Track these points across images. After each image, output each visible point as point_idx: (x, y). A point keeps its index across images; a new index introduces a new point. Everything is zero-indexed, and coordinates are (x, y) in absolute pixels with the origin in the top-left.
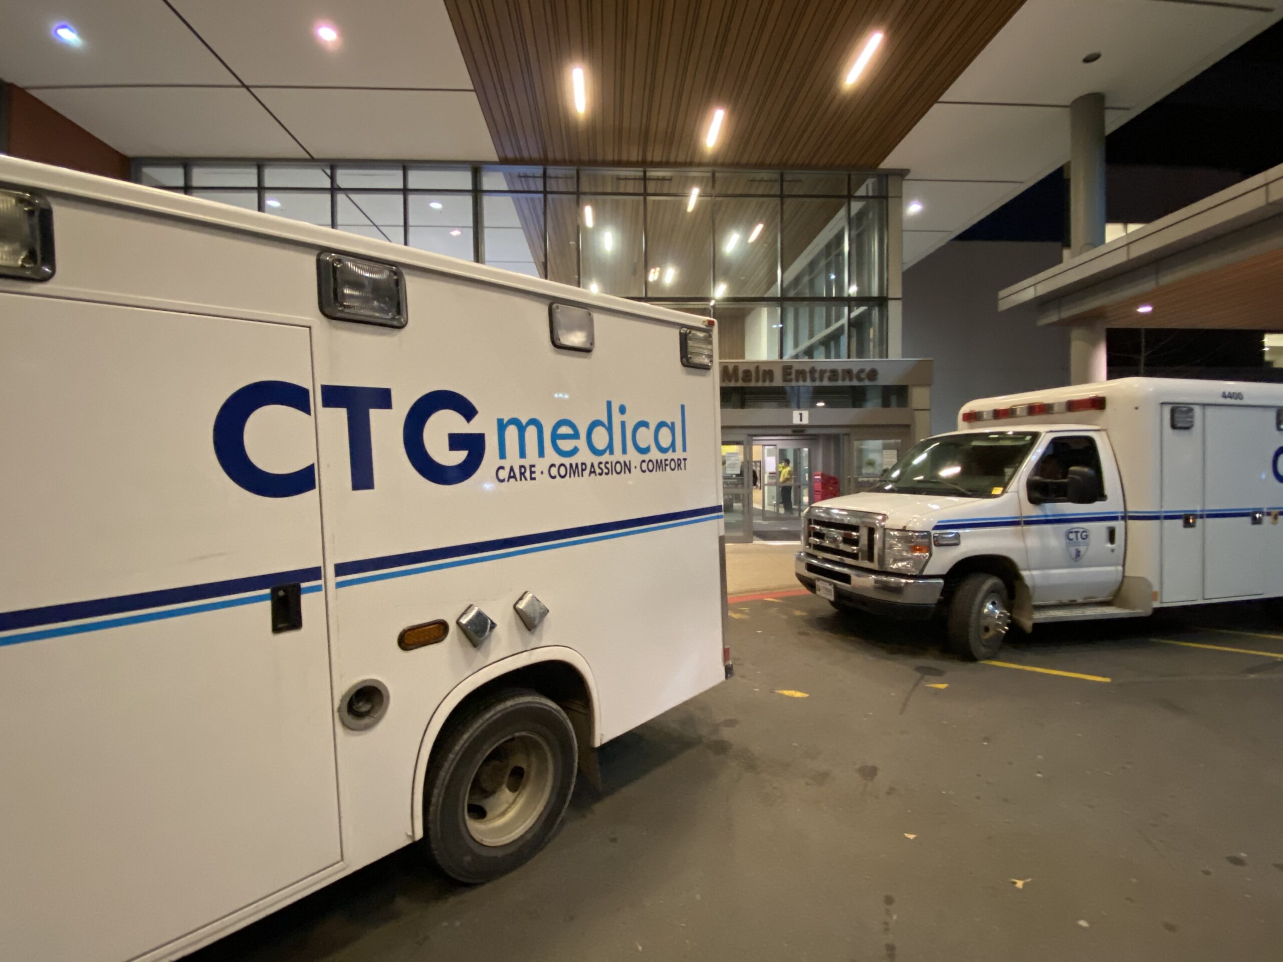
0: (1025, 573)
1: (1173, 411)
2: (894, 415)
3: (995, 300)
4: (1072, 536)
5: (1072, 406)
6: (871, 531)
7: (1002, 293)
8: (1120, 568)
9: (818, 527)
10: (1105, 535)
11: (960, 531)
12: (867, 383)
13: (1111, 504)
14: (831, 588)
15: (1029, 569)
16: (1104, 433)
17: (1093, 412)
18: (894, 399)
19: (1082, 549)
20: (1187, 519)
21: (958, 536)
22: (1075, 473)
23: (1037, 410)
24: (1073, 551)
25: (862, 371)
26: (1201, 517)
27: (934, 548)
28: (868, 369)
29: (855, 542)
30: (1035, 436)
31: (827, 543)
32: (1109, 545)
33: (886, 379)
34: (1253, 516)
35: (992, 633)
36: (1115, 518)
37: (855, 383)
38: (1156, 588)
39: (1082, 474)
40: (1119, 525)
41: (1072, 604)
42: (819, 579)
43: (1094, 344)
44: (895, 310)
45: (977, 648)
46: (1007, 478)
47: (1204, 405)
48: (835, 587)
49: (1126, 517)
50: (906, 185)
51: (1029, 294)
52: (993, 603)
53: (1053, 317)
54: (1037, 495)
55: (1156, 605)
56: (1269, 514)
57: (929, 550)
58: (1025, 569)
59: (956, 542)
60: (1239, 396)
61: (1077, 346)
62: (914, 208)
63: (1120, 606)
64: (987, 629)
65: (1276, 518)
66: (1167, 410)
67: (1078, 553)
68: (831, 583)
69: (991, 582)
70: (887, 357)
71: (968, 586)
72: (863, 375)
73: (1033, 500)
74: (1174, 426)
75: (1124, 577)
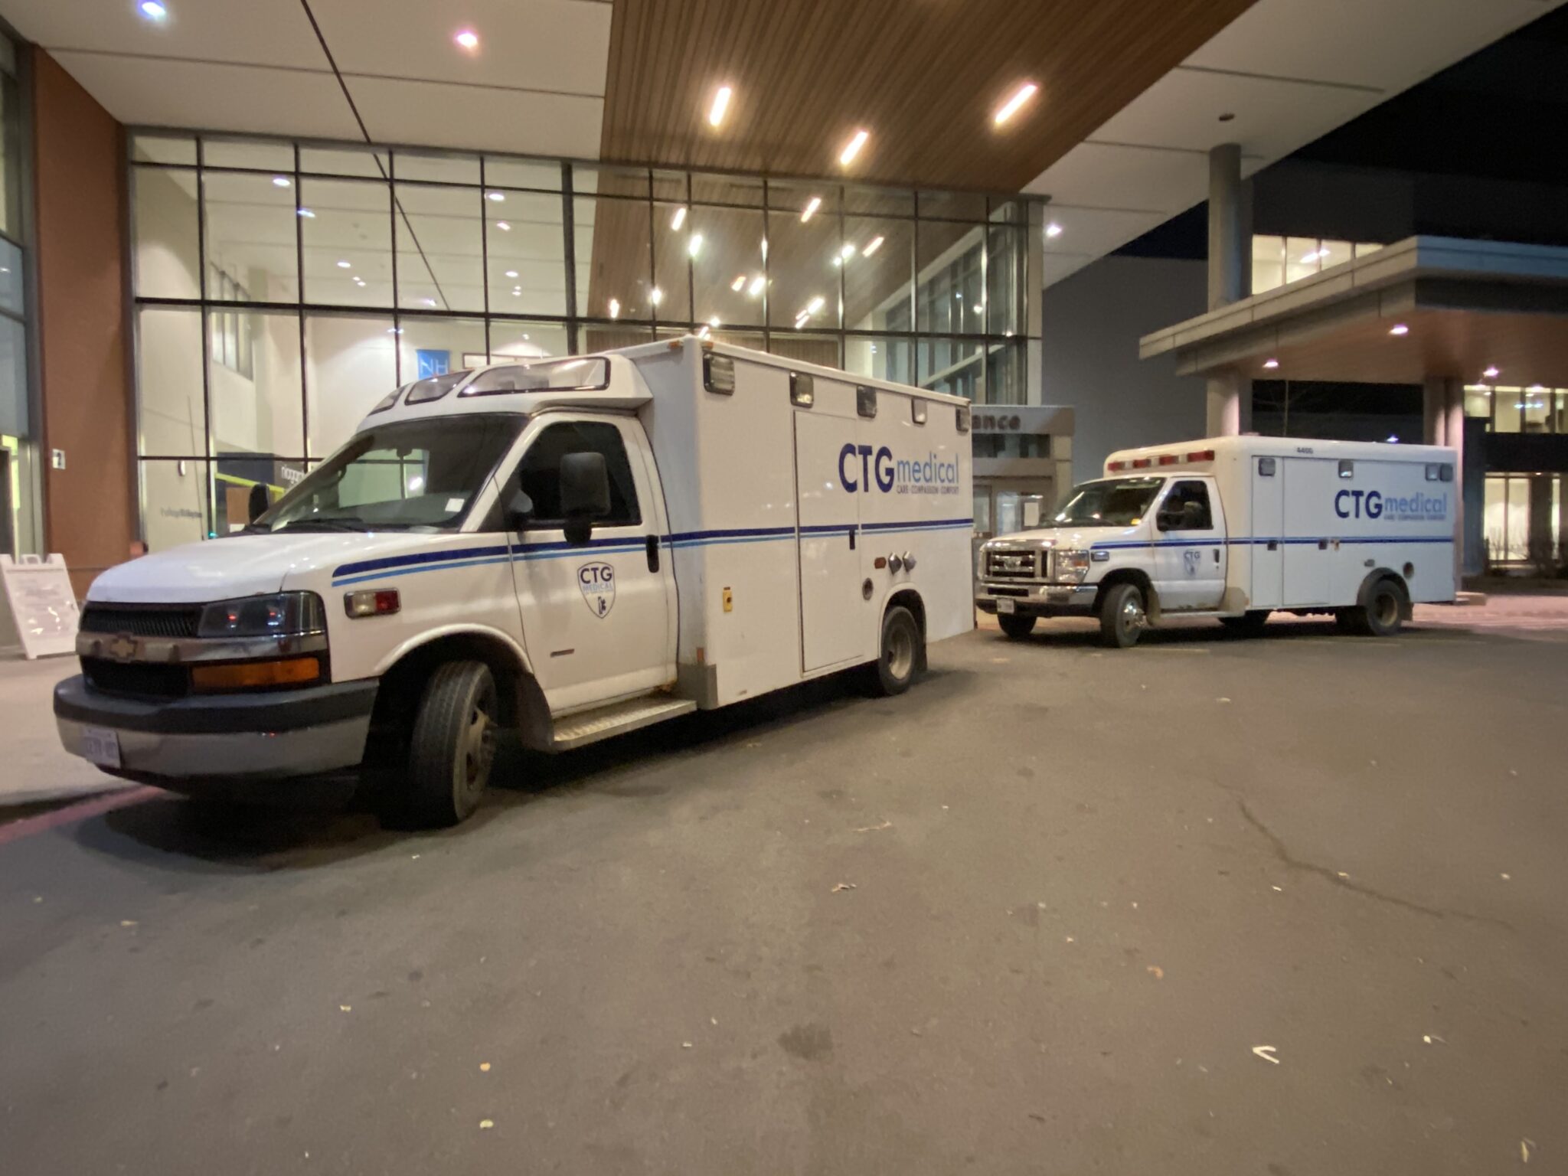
0: (1154, 583)
1: (1261, 462)
2: (1032, 465)
3: (1136, 347)
4: (1188, 556)
5: (1192, 457)
6: (1044, 554)
7: (1143, 341)
8: (1223, 581)
9: (997, 557)
10: (1212, 556)
11: (1108, 550)
12: (1009, 431)
13: (1216, 532)
14: (1011, 603)
15: (1158, 580)
16: (1213, 479)
17: (1204, 463)
18: (1033, 449)
19: (1196, 566)
20: (1272, 544)
21: (1107, 554)
22: (1188, 506)
23: (1166, 461)
24: (1189, 568)
25: (1004, 418)
26: (1281, 542)
27: (1091, 563)
28: (1010, 416)
29: (1032, 563)
30: (1163, 480)
31: (1007, 568)
32: (1215, 564)
33: (1029, 427)
34: (1323, 544)
35: (1130, 627)
36: (1218, 543)
37: (997, 431)
38: (1248, 595)
39: (1192, 507)
40: (1222, 548)
41: (1189, 609)
42: (999, 599)
43: (1227, 396)
44: (1034, 349)
45: (1123, 639)
46: (1142, 513)
47: (1283, 458)
48: (1015, 601)
49: (1228, 542)
50: (1046, 209)
51: (1167, 345)
52: (1132, 604)
53: (1190, 368)
54: (1163, 524)
55: (1248, 608)
56: (1332, 542)
57: (1087, 564)
58: (1155, 580)
59: (1106, 558)
60: (1309, 451)
61: (1212, 397)
62: (1053, 231)
63: (1224, 610)
64: (1128, 623)
65: (1337, 544)
66: (1256, 461)
67: (1192, 570)
68: (1011, 599)
69: (1131, 589)
70: (1026, 403)
71: (1114, 592)
72: (1005, 423)
73: (1161, 528)
74: (1261, 473)
75: (1226, 588)
